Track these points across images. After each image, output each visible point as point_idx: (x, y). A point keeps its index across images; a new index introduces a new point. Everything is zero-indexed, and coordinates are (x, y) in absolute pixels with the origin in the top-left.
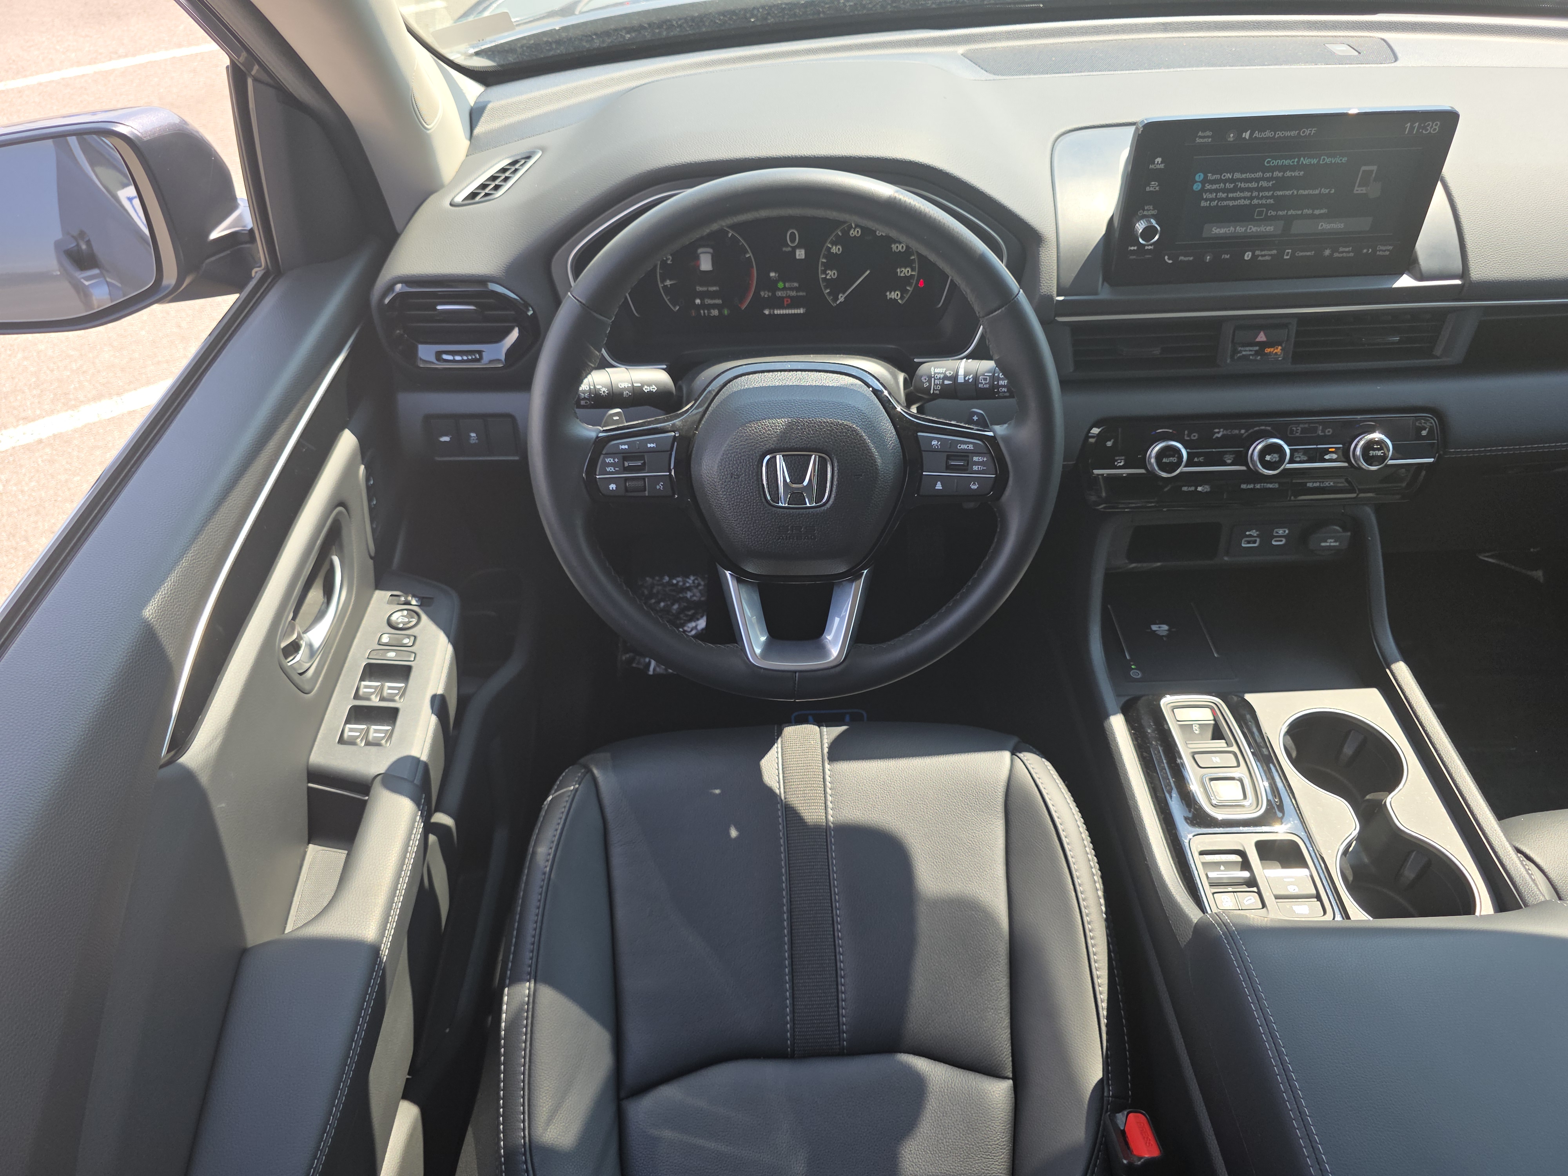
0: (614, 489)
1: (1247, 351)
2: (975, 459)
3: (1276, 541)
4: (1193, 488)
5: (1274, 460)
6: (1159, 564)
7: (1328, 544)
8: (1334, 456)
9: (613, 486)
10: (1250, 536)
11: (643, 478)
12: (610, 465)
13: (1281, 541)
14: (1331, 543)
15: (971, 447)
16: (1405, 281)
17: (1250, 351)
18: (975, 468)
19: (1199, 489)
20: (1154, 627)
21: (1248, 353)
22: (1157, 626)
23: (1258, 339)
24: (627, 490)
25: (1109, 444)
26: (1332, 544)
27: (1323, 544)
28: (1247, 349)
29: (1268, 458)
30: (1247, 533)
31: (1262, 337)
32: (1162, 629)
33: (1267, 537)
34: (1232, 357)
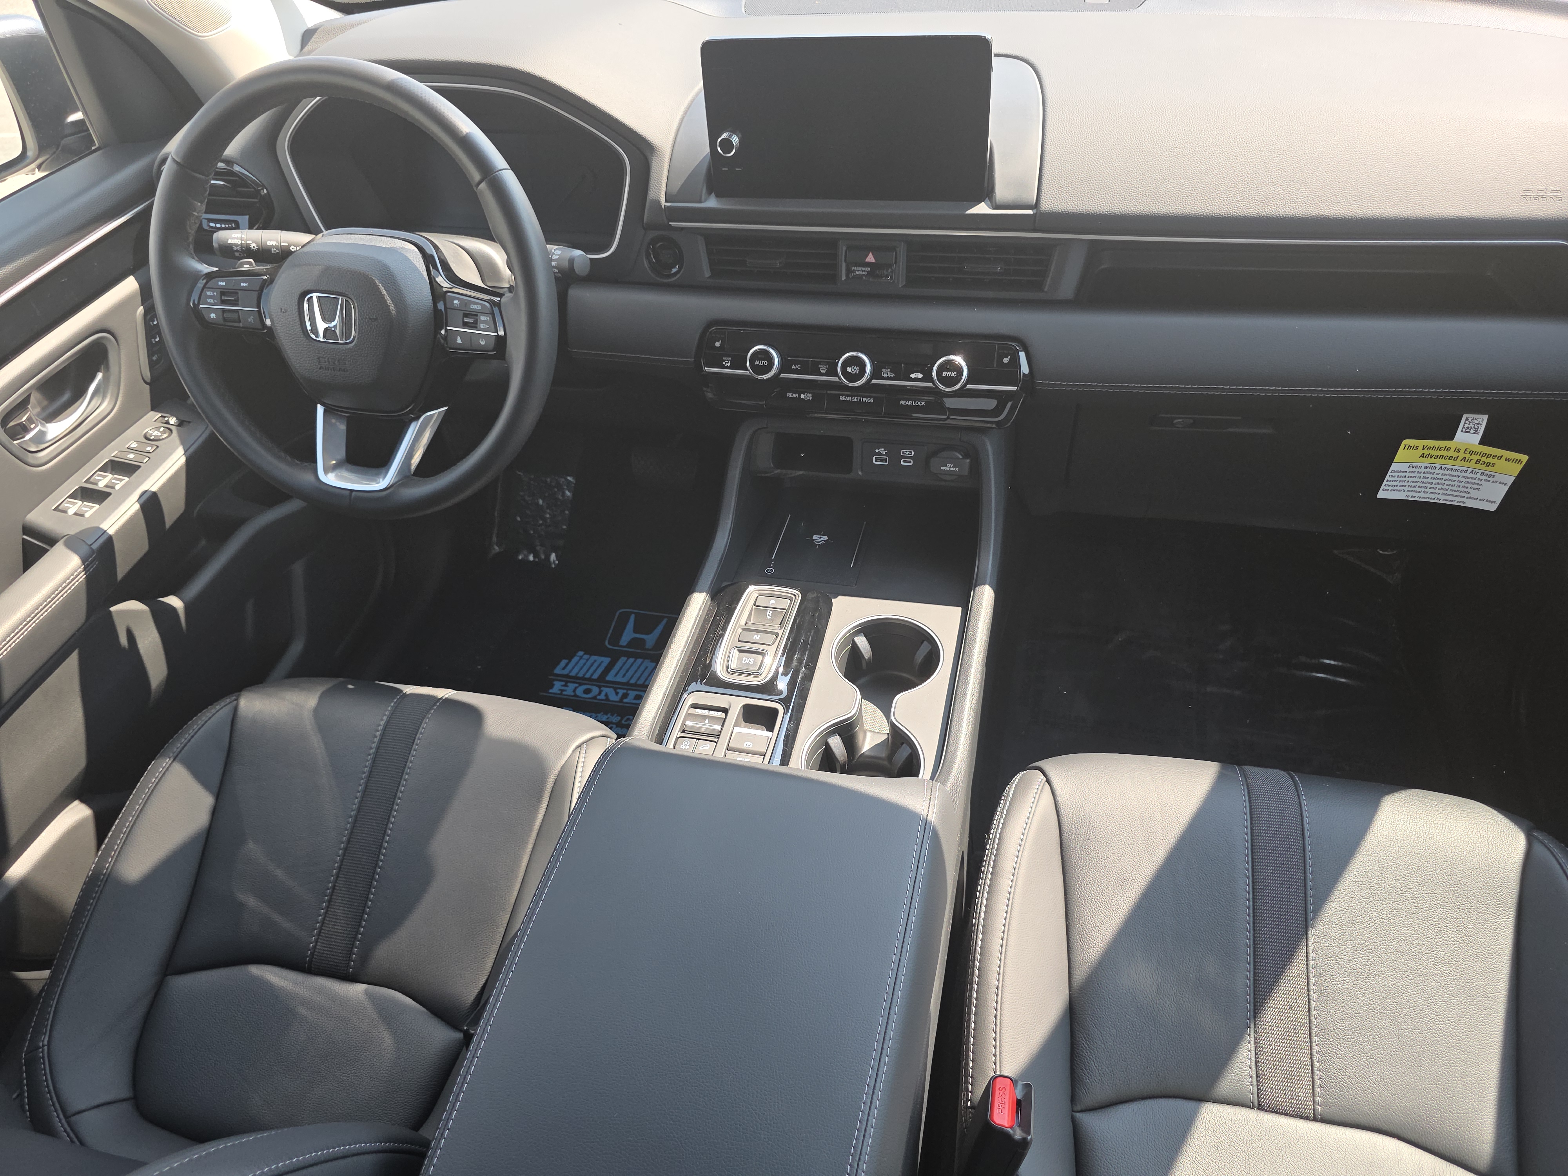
0: (215, 317)
1: (860, 271)
2: (482, 318)
3: (904, 461)
4: (797, 395)
5: (855, 372)
6: (801, 473)
7: (948, 469)
8: (920, 376)
9: (213, 316)
10: (879, 454)
11: (237, 311)
12: (210, 297)
13: (910, 462)
14: (949, 467)
15: (479, 307)
16: (982, 208)
17: (863, 271)
18: (482, 326)
19: (803, 396)
20: (815, 537)
21: (861, 273)
22: (819, 536)
23: (868, 260)
24: (225, 319)
25: (718, 344)
26: (952, 469)
27: (943, 468)
28: (860, 269)
29: (849, 369)
30: (877, 451)
31: (870, 258)
32: (821, 539)
33: (895, 457)
34: (847, 275)
